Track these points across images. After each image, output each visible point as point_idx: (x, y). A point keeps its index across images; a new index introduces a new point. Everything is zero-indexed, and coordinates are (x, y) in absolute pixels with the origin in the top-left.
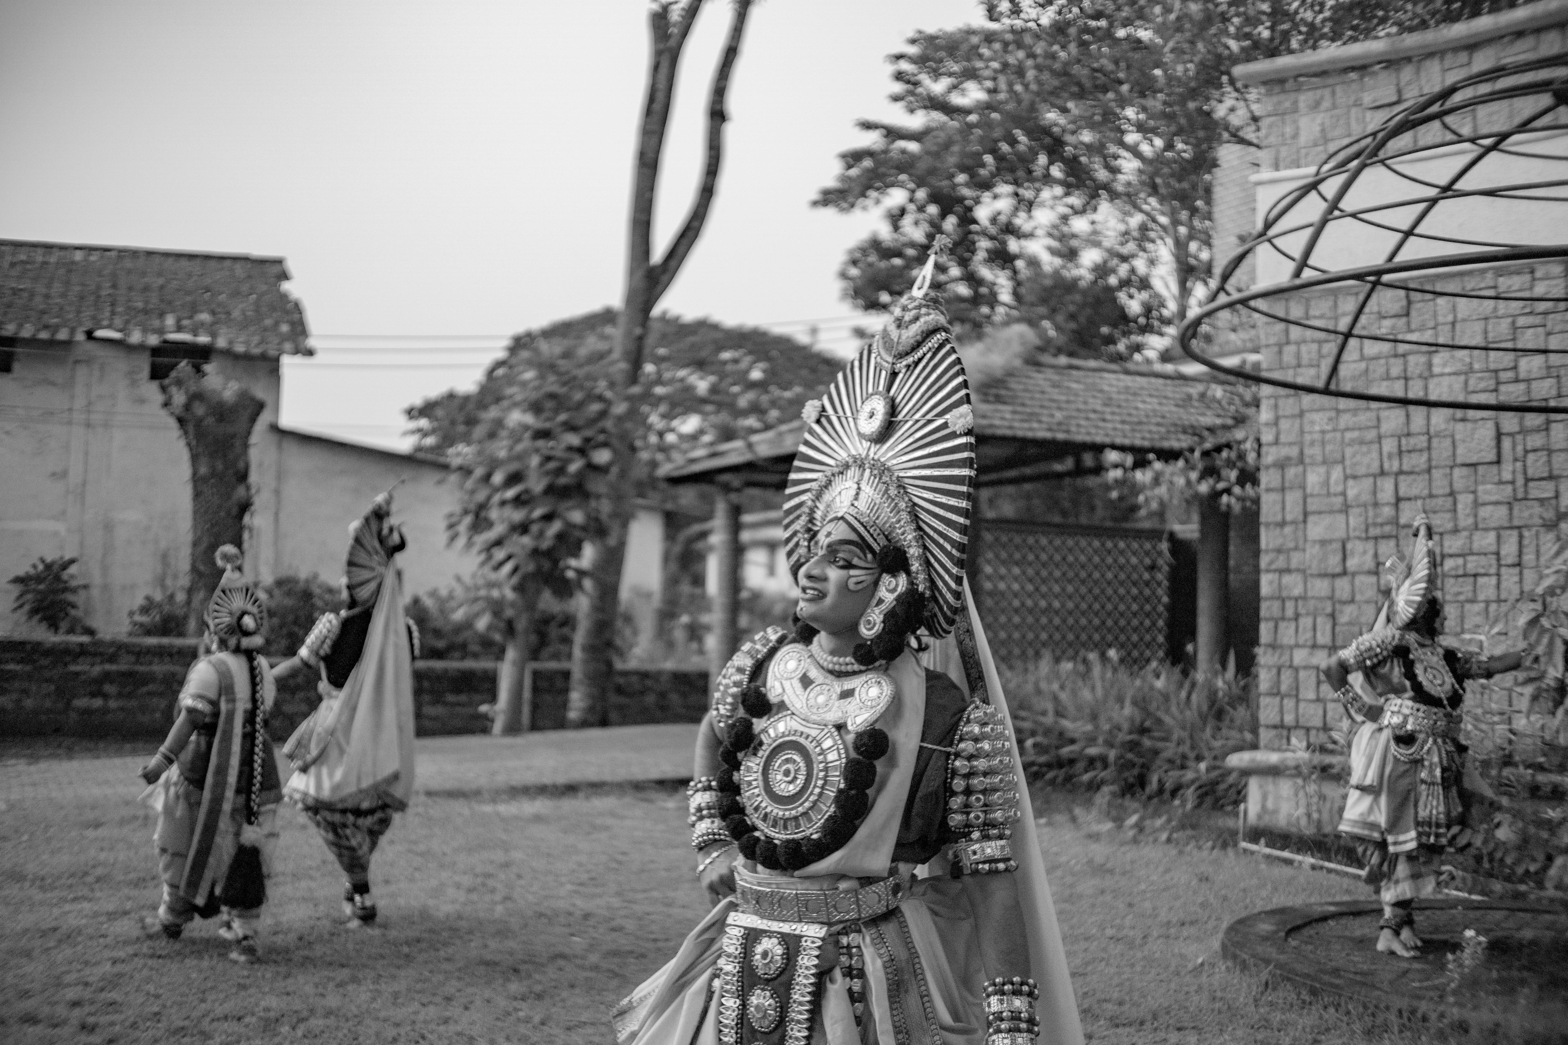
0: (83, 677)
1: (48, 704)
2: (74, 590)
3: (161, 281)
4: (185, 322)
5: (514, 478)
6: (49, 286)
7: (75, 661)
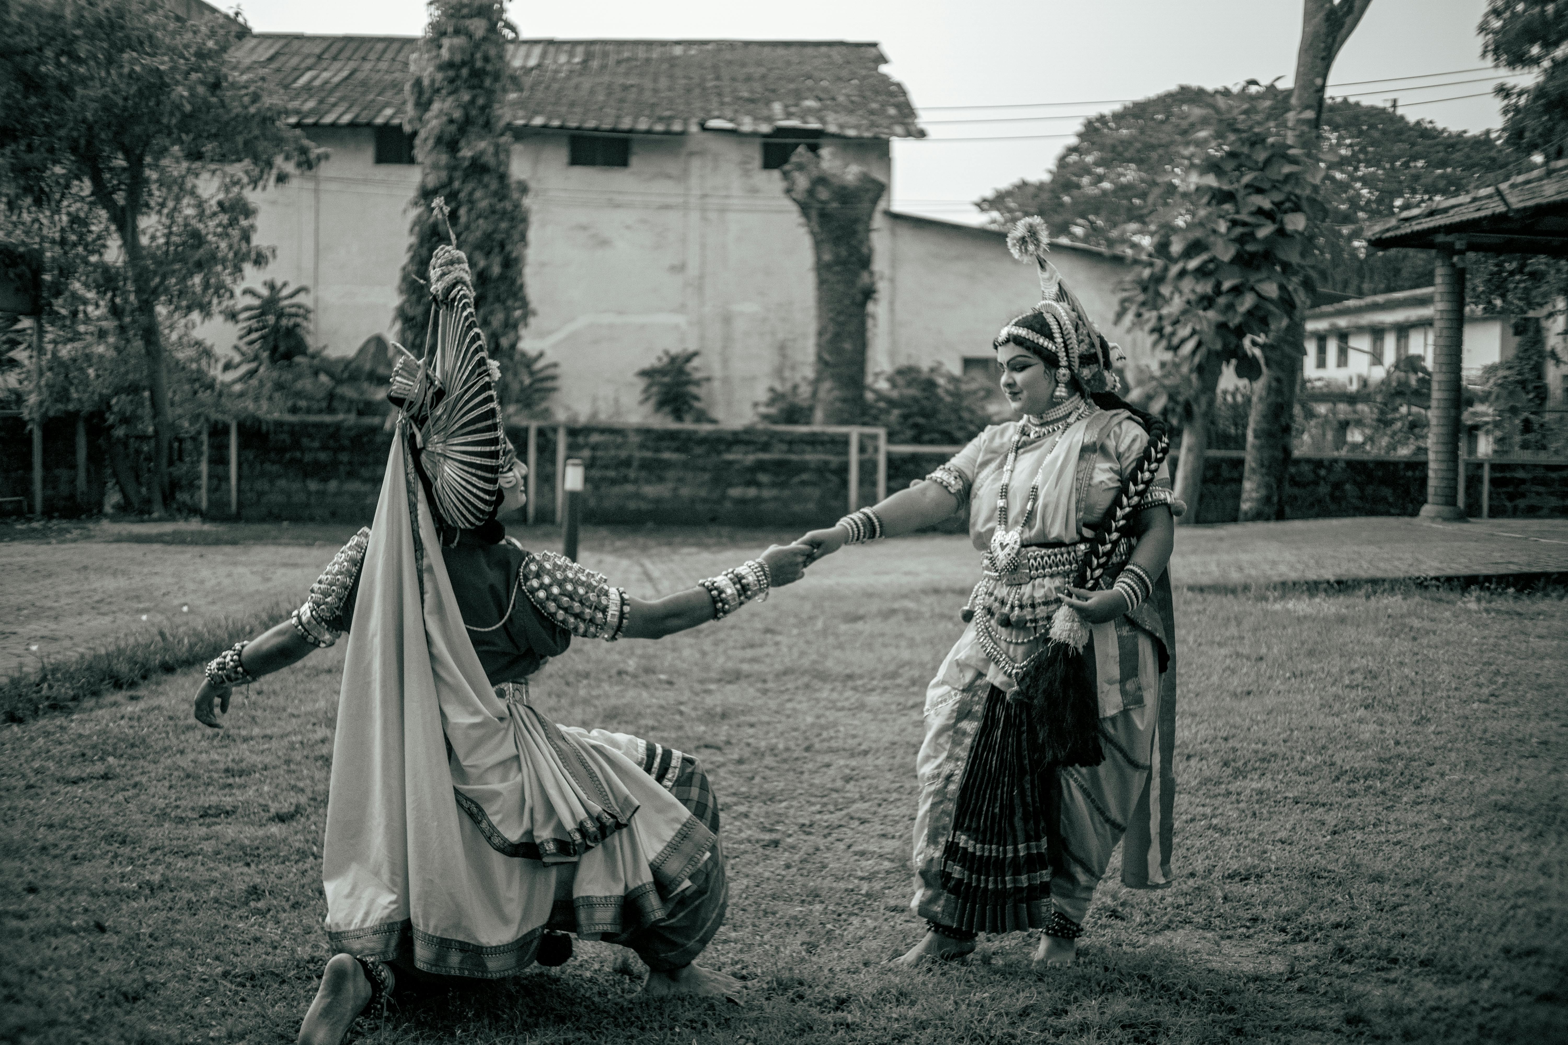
0: (737, 466)
1: (703, 493)
2: (697, 383)
3: (762, 70)
4: (793, 109)
5: (1194, 248)
6: (655, 80)
7: (728, 450)
